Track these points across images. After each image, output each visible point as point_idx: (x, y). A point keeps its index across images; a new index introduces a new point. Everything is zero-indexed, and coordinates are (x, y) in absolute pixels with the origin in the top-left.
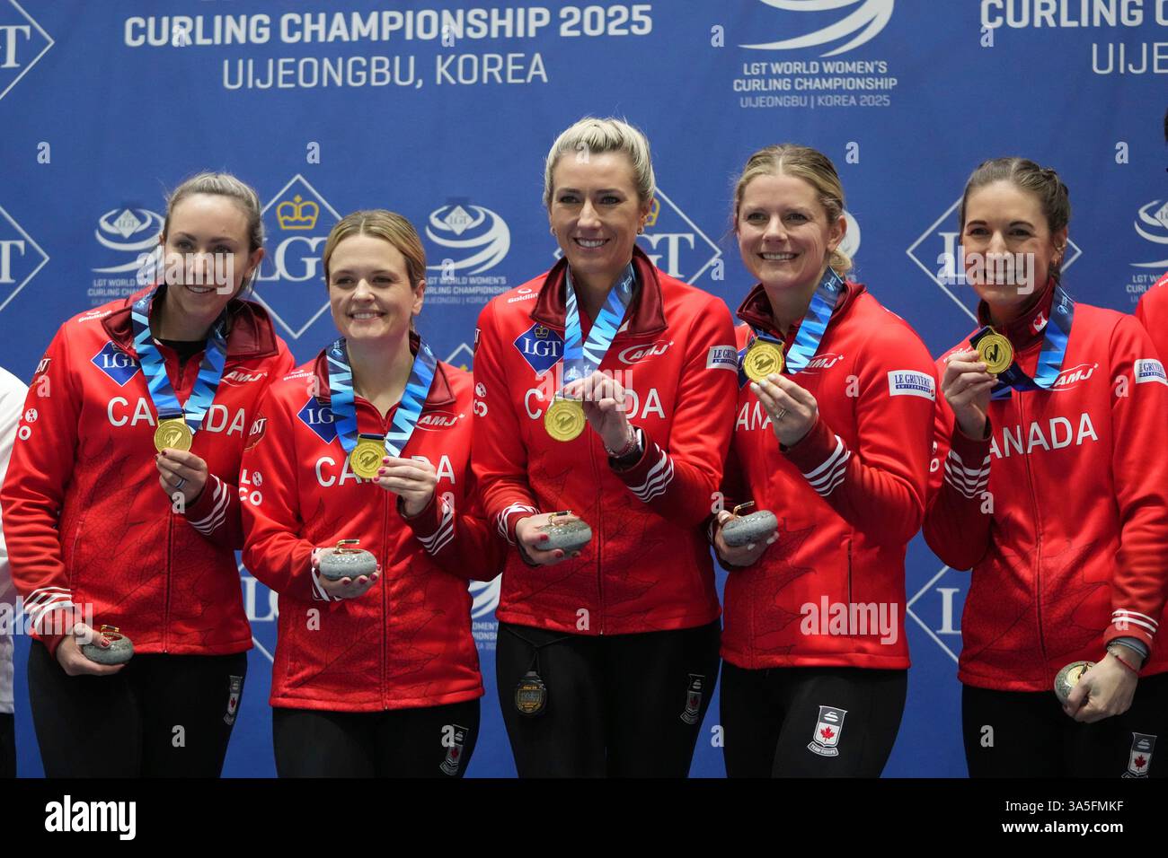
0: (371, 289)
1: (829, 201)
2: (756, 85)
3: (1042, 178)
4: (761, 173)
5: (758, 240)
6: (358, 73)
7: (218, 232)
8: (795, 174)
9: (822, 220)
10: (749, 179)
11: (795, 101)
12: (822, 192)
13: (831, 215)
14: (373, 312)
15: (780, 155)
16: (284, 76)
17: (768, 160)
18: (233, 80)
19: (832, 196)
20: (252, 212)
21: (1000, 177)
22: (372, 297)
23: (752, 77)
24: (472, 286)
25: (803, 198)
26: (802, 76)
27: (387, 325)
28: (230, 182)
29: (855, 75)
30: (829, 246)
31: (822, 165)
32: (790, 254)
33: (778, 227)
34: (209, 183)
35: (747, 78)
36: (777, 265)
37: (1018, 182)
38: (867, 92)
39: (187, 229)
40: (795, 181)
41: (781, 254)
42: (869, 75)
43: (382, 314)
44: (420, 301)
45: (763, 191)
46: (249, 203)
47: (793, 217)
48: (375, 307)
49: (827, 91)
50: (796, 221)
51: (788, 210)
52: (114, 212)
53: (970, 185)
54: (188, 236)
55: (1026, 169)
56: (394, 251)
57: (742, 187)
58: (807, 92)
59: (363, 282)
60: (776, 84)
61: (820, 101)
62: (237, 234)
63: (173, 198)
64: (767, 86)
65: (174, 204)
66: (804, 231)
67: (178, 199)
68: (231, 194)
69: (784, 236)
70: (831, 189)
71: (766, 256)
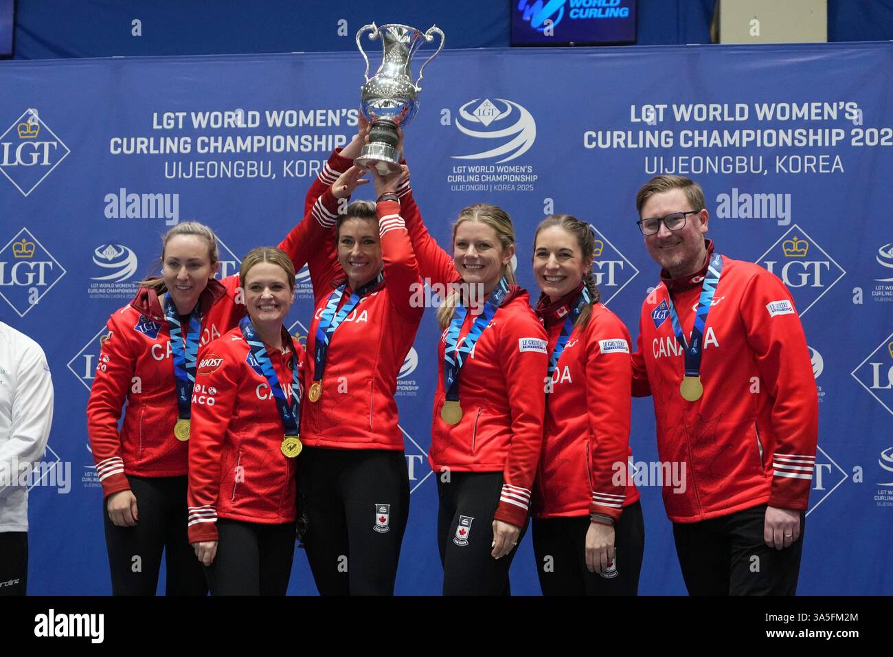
0: (271, 292)
1: (503, 237)
2: (460, 178)
3: (578, 225)
4: (466, 220)
5: (462, 257)
6: (240, 170)
7: (192, 255)
8: (484, 221)
9: (499, 247)
10: (460, 223)
11: (481, 188)
12: (499, 232)
13: (504, 245)
14: (272, 305)
15: (477, 210)
16: (199, 171)
17: (470, 213)
18: (170, 173)
19: (505, 234)
20: (210, 243)
21: (554, 224)
22: (272, 297)
23: (458, 174)
24: (302, 289)
25: (488, 235)
26: (485, 174)
27: (280, 313)
28: (197, 226)
29: (514, 174)
30: (504, 262)
31: (502, 217)
32: (480, 265)
33: (473, 250)
34: (185, 227)
35: (455, 175)
36: (472, 271)
37: (564, 227)
38: (521, 183)
39: (174, 255)
40: (484, 225)
41: (475, 265)
42: (522, 173)
43: (276, 306)
44: (293, 297)
45: (466, 230)
46: (209, 238)
47: (482, 245)
48: (273, 302)
49: (499, 182)
50: (484, 248)
51: (479, 241)
52: (103, 246)
53: (540, 229)
54: (176, 259)
55: (570, 220)
56: (282, 270)
57: (456, 227)
58: (488, 183)
59: (267, 289)
60: (471, 178)
61: (495, 187)
62: (202, 256)
63: (166, 238)
64: (466, 179)
65: (167, 241)
66: (487, 253)
67: (169, 238)
68: (198, 233)
69: (476, 256)
70: (506, 230)
71: (467, 266)
